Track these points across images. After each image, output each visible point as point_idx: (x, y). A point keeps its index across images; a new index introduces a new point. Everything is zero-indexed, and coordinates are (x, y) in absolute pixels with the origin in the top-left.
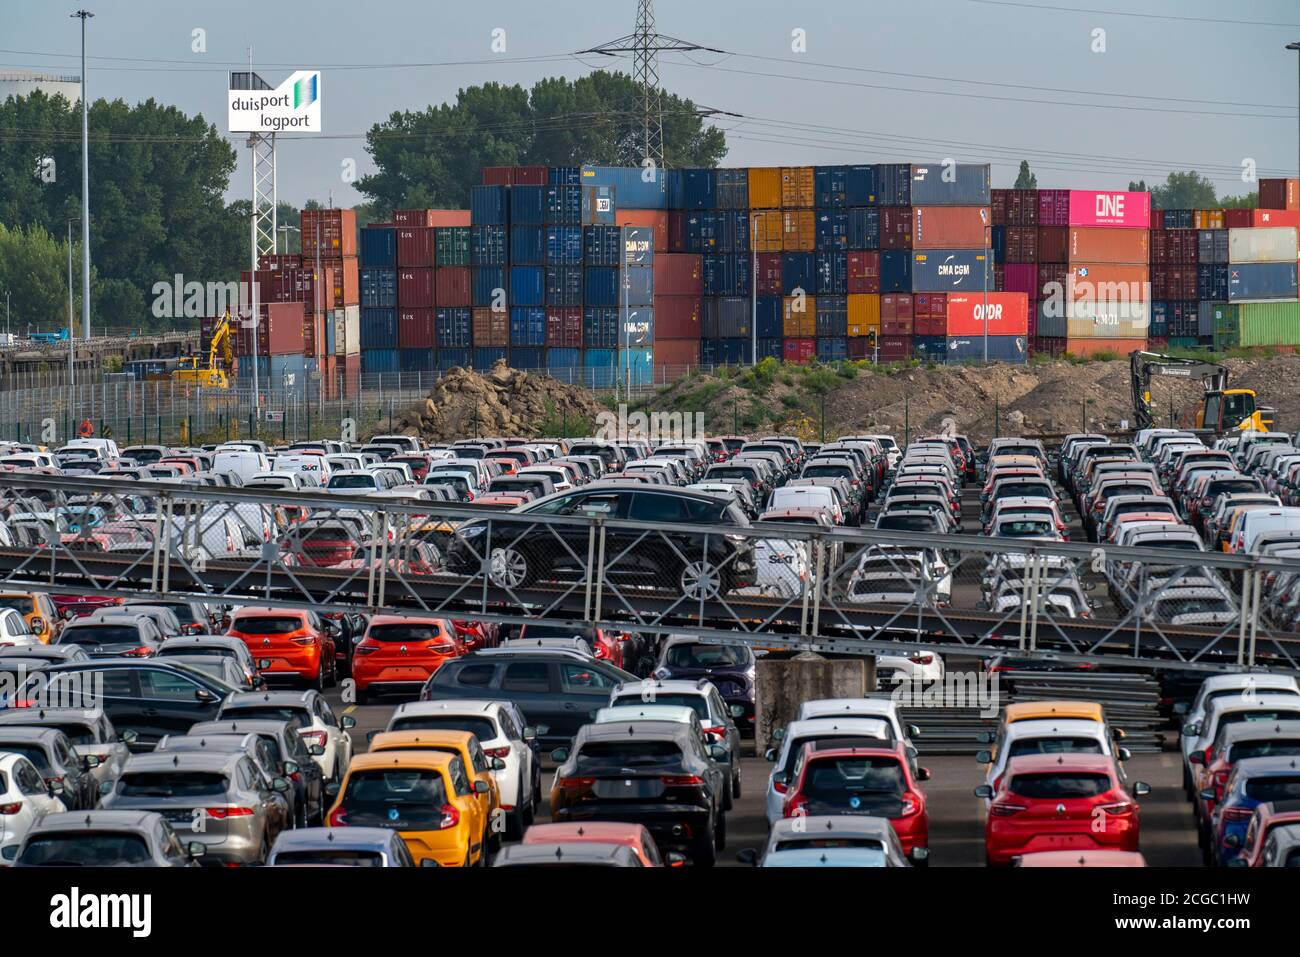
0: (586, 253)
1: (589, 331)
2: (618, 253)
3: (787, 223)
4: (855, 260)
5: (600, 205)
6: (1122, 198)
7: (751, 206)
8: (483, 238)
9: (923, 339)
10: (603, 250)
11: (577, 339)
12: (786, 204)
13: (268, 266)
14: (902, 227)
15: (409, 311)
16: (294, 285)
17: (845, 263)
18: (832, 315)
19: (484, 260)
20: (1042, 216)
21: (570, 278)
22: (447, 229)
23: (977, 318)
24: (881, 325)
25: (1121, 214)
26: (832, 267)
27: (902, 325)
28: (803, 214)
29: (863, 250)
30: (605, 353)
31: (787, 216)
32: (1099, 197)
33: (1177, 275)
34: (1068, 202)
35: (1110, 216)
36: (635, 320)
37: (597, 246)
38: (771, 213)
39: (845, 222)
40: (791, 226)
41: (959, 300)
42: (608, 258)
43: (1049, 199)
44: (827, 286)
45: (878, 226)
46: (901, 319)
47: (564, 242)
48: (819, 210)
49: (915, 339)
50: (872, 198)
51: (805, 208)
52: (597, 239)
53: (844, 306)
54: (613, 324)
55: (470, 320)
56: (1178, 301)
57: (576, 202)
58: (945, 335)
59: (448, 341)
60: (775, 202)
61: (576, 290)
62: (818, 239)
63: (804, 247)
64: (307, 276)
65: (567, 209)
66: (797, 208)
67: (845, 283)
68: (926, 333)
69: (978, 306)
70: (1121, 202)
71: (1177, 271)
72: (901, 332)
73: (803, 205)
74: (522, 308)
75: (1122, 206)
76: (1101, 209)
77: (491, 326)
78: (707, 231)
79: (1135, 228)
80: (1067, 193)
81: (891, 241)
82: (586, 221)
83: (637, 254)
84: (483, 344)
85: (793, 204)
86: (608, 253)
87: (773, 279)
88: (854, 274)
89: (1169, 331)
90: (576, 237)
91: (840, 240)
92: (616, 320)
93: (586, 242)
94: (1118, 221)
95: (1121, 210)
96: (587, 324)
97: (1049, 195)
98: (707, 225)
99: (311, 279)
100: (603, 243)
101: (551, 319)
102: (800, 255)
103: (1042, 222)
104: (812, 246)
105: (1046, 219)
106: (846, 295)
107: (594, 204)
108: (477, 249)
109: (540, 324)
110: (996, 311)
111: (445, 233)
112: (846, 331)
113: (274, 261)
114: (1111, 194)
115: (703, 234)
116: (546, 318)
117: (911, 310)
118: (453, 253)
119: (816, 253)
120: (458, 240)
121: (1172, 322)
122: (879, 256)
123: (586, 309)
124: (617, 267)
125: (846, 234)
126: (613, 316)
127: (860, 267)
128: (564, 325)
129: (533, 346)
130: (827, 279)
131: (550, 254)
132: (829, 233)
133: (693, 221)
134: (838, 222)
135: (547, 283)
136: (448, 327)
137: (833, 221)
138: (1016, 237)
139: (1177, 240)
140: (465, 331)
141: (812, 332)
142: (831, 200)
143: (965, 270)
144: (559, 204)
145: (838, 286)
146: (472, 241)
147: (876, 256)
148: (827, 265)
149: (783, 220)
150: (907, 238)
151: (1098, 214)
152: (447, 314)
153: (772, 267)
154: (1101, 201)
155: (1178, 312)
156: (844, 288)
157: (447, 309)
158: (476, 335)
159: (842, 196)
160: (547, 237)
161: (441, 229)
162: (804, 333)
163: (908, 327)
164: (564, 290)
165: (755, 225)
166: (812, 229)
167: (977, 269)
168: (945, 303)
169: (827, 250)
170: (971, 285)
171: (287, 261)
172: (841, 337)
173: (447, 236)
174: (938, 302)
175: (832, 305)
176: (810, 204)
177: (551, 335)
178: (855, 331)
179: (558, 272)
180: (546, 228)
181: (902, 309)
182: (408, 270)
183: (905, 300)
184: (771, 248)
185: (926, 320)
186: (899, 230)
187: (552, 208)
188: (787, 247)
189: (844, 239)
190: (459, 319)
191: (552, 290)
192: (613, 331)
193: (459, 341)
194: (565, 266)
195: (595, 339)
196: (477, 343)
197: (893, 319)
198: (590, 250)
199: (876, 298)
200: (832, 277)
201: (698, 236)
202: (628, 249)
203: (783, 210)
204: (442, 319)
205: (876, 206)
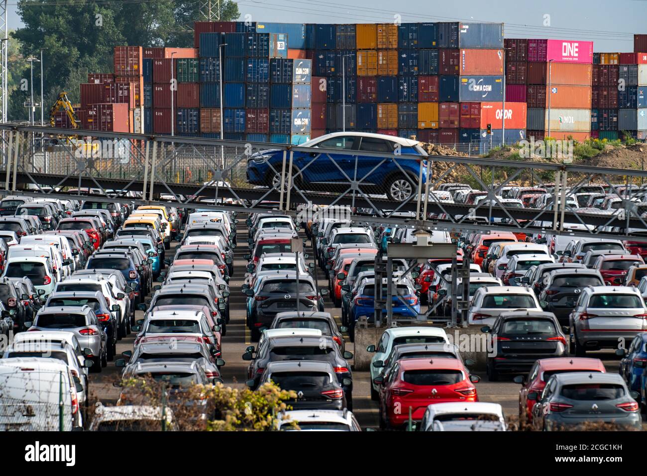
0: (271, 76)
1: (273, 123)
2: (291, 76)
3: (381, 58)
4: (424, 81)
5: (279, 45)
6: (577, 44)
7: (358, 47)
8: (207, 66)
9: (466, 130)
10: (282, 73)
11: (265, 128)
12: (380, 47)
13: (93, 81)
14: (453, 61)
15: (160, 110)
16: (117, 93)
17: (417, 83)
18: (408, 116)
19: (207, 79)
20: (530, 55)
21: (261, 91)
22: (184, 59)
23: (498, 118)
24: (439, 122)
25: (576, 55)
26: (408, 86)
27: (452, 122)
28: (390, 53)
29: (428, 75)
30: (282, 137)
31: (381, 54)
32: (564, 44)
33: (605, 93)
34: (546, 47)
35: (570, 56)
36: (301, 117)
37: (278, 71)
38: (370, 52)
39: (417, 58)
40: (383, 60)
41: (488, 107)
42: (285, 79)
43: (534, 45)
44: (405, 97)
45: (438, 61)
46: (452, 118)
47: (258, 68)
48: (400, 50)
49: (460, 130)
50: (434, 43)
51: (392, 49)
52: (278, 67)
53: (416, 110)
54: (288, 120)
55: (199, 117)
56: (605, 109)
57: (266, 43)
58: (479, 128)
59: (184, 128)
60: (373, 45)
61: (265, 98)
62: (400, 68)
63: (391, 73)
64: (126, 87)
65: (260, 47)
66: (386, 49)
67: (417, 96)
68: (467, 127)
69: (498, 111)
70: (576, 47)
71: (605, 90)
72: (452, 126)
73: (390, 47)
74: (231, 109)
75: (577, 50)
76: (565, 52)
77: (211, 120)
78: (329, 63)
79: (584, 63)
80: (546, 41)
81: (446, 70)
82: (271, 56)
83: (303, 76)
84: (206, 131)
85: (384, 47)
86: (285, 75)
87: (371, 93)
88: (423, 90)
89: (600, 127)
90: (265, 65)
91: (413, 69)
92: (290, 117)
93: (272, 68)
94: (575, 59)
95: (576, 52)
96: (272, 119)
97: (535, 42)
98: (329, 59)
99: (128, 89)
100: (282, 70)
101: (249, 116)
102: (388, 78)
103: (529, 59)
104: (396, 73)
105: (532, 57)
106: (417, 103)
107: (276, 45)
108: (203, 72)
109: (242, 120)
110: (508, 114)
111: (183, 62)
112: (417, 125)
113: (97, 78)
114: (571, 42)
115: (327, 65)
116: (246, 115)
117: (458, 113)
118: (188, 74)
119: (398, 77)
120: (191, 66)
121: (602, 122)
122: (439, 79)
123: (271, 109)
124: (291, 85)
125: (418, 66)
126: (288, 114)
127: (426, 86)
128: (257, 119)
129: (238, 133)
130: (405, 93)
131: (249, 76)
132: (407, 65)
133: (321, 57)
134: (412, 58)
135: (247, 93)
136: (184, 121)
137: (410, 57)
138: (513, 68)
139: (605, 71)
140: (195, 123)
141: (395, 126)
142: (408, 44)
143: (489, 88)
144: (255, 45)
145: (412, 97)
146: (200, 67)
147: (436, 79)
148: (405, 84)
149: (378, 56)
150: (456, 68)
151: (564, 54)
152: (184, 112)
153: (371, 85)
154: (565, 46)
155: (605, 115)
156: (416, 99)
157: (184, 109)
158: (202, 126)
159: (416, 42)
160: (247, 65)
161: (180, 59)
162: (390, 126)
163: (456, 123)
164: (257, 97)
165: (360, 60)
166: (396, 62)
167: (496, 87)
168: (480, 109)
169: (406, 75)
170: (492, 97)
171: (105, 78)
172: (414, 129)
173: (184, 64)
174: (475, 108)
175: (408, 110)
176: (395, 46)
177: (249, 126)
178: (422, 125)
179: (254, 87)
180: (247, 59)
181: (452, 112)
182: (159, 85)
183: (455, 106)
184: (370, 74)
185: (467, 119)
186: (451, 63)
187: (251, 47)
188: (380, 73)
189: (416, 68)
190: (191, 116)
191: (250, 98)
192: (288, 124)
193: (191, 129)
194: (258, 83)
195: (277, 129)
196: (202, 130)
197: (446, 118)
198: (274, 73)
199: (436, 105)
200: (408, 92)
201: (324, 66)
202: (297, 73)
203: (378, 50)
204: (180, 115)
205: (437, 48)
